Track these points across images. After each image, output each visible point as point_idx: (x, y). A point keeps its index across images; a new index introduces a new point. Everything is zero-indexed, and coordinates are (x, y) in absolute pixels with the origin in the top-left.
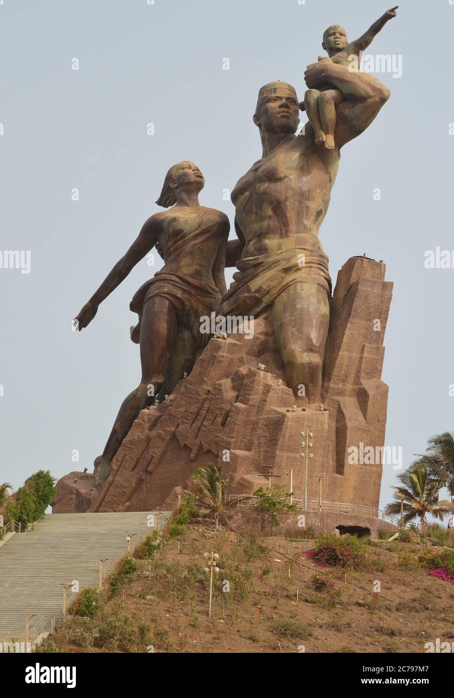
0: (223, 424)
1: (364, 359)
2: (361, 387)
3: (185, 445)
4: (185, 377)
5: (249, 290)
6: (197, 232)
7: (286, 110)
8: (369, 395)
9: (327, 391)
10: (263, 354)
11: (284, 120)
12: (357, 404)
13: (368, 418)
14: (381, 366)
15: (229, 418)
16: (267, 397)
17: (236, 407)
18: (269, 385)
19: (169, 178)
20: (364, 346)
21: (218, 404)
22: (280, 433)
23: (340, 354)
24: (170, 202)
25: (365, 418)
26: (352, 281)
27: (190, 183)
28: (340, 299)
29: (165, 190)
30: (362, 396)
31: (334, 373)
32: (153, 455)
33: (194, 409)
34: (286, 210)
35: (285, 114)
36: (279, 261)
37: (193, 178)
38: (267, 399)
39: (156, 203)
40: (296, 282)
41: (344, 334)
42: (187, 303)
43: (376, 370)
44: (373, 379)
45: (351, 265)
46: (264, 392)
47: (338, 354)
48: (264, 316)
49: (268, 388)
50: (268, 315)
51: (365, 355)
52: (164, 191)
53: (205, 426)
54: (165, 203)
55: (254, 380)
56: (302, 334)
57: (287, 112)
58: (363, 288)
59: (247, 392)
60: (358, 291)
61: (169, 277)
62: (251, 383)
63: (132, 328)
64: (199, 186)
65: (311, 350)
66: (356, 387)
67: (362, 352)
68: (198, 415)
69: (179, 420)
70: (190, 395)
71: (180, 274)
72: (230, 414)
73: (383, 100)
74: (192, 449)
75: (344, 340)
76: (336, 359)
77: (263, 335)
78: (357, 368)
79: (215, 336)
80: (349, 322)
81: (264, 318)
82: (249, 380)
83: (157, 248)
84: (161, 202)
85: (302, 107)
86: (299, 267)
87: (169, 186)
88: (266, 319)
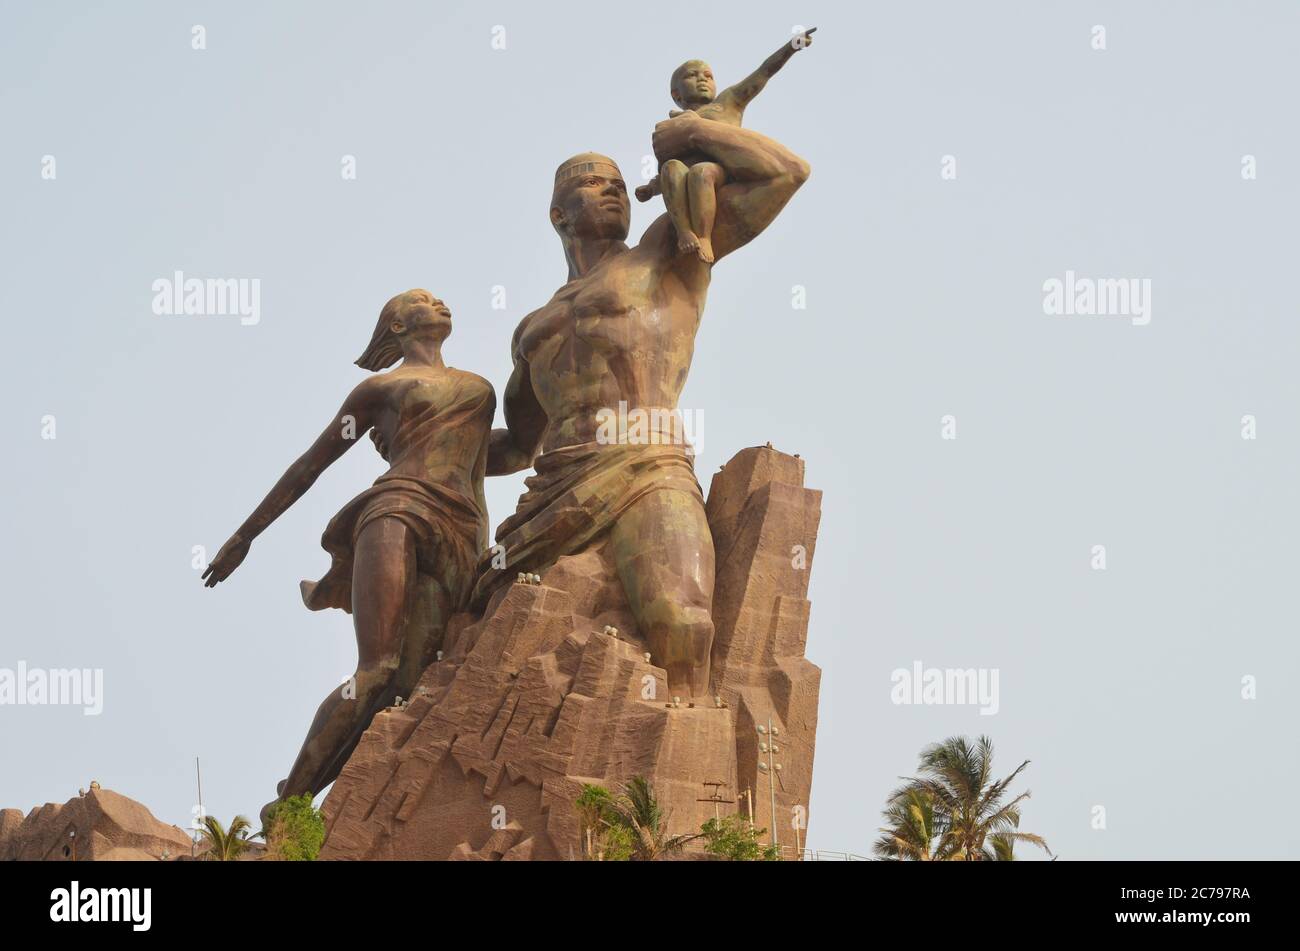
0: (549, 732)
1: (780, 621)
2: (776, 668)
3: (472, 771)
4: (439, 659)
5: (573, 502)
6: (454, 407)
7: (614, 198)
8: (791, 682)
9: (721, 676)
10: (600, 612)
11: (612, 215)
12: (770, 700)
13: (789, 722)
14: (805, 634)
15: (560, 721)
16: (627, 683)
17: (573, 701)
18: (630, 662)
19: (387, 316)
20: (779, 599)
21: (536, 697)
22: (658, 744)
23: (742, 610)
24: (385, 361)
25: (785, 723)
26: (752, 487)
27: (430, 326)
28: (730, 518)
29: (379, 340)
30: (779, 686)
31: (733, 645)
32: (408, 791)
33: (487, 706)
34: (633, 365)
35: (614, 206)
36: (623, 452)
37: (436, 318)
38: (629, 687)
39: (355, 362)
40: (657, 488)
41: (747, 576)
42: (438, 531)
43: (797, 643)
44: (792, 657)
45: (746, 461)
46: (621, 675)
47: (738, 612)
48: (597, 549)
49: (627, 669)
50: (604, 548)
51: (782, 614)
52: (376, 341)
53: (511, 736)
54: (374, 365)
55: (604, 654)
56: (681, 575)
57: (617, 203)
58: (777, 498)
59: (591, 675)
60: (770, 503)
61: (405, 484)
62: (598, 659)
63: (304, 585)
64: (444, 329)
65: (697, 603)
66: (766, 669)
67: (776, 609)
68: (496, 717)
69: (458, 728)
70: (477, 683)
71: (424, 479)
72: (562, 713)
73: (800, 181)
74: (486, 778)
75: (748, 587)
76: (735, 619)
77: (602, 580)
78: (769, 636)
79: (520, 580)
80: (755, 557)
81: (598, 552)
82: (594, 654)
83: (373, 437)
84: (368, 361)
85: (644, 194)
86: (659, 462)
87: (390, 330)
88: (601, 553)
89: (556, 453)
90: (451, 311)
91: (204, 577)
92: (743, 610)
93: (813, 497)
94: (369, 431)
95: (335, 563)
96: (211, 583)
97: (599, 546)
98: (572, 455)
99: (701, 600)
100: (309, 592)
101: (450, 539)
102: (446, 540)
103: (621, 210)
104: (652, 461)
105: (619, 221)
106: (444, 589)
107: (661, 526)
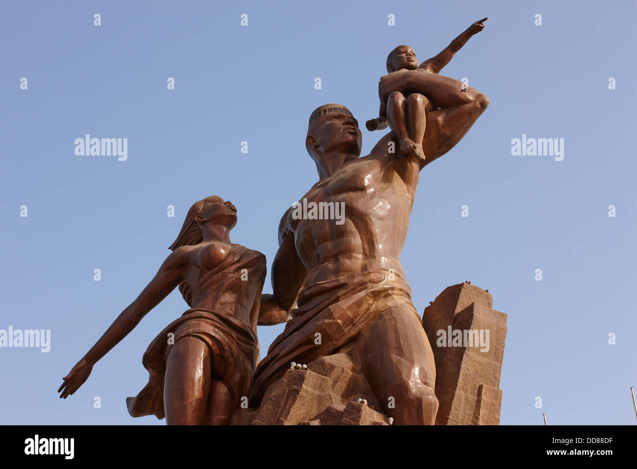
1: (482, 403)
5: (330, 315)
7: (352, 127)
10: (351, 395)
19: (192, 211)
20: (481, 387)
26: (459, 309)
31: (450, 417)
34: (371, 225)
35: (352, 131)
36: (366, 283)
37: (227, 212)
39: (169, 248)
40: (390, 307)
41: (459, 369)
42: (227, 348)
45: (452, 293)
47: (454, 394)
48: (347, 351)
51: (483, 397)
52: (184, 232)
55: (358, 416)
56: (413, 363)
57: (354, 129)
58: (478, 314)
60: (474, 318)
61: (205, 314)
63: (128, 400)
64: (231, 221)
65: (426, 383)
67: (479, 394)
71: (217, 311)
73: (483, 105)
76: (452, 399)
77: (351, 371)
78: (475, 414)
79: (292, 368)
80: (464, 354)
81: (347, 353)
82: (351, 417)
83: (181, 289)
84: (179, 244)
85: (372, 125)
86: (390, 292)
87: (194, 220)
88: (350, 354)
89: (316, 285)
90: (237, 208)
91: (59, 391)
92: (457, 391)
93: (503, 316)
95: (151, 379)
96: (64, 396)
97: (348, 350)
98: (327, 285)
99: (428, 381)
100: (133, 403)
101: (235, 355)
102: (232, 356)
103: (356, 134)
104: (386, 290)
105: (356, 141)
106: (231, 391)
107: (396, 331)
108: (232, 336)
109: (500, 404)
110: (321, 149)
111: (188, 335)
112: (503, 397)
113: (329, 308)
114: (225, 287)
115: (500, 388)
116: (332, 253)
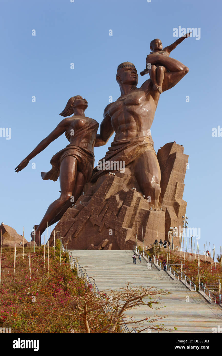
0: (117, 215)
1: (177, 189)
2: (175, 201)
3: (95, 225)
4: (83, 194)
6: (89, 128)
7: (135, 75)
8: (179, 205)
9: (162, 203)
11: (134, 79)
12: (174, 210)
13: (178, 216)
14: (183, 193)
15: (120, 212)
16: (139, 203)
17: (124, 207)
18: (140, 198)
19: (70, 102)
20: (177, 183)
21: (114, 206)
22: (147, 220)
24: (69, 114)
25: (177, 216)
26: (171, 153)
27: (82, 105)
28: (164, 161)
29: (67, 108)
30: (176, 206)
31: (165, 194)
32: (77, 229)
33: (100, 208)
34: (140, 119)
35: (135, 76)
36: (137, 142)
37: (84, 103)
39: (60, 114)
40: (146, 152)
41: (169, 177)
42: (84, 160)
43: (181, 196)
44: (179, 199)
45: (169, 146)
46: (137, 201)
47: (167, 186)
49: (139, 199)
50: (131, 167)
51: (177, 187)
53: (107, 216)
54: (65, 115)
55: (133, 195)
56: (153, 175)
58: (178, 156)
59: (129, 200)
60: (176, 158)
61: (76, 147)
62: (131, 196)
64: (86, 107)
66: (173, 201)
67: (176, 186)
68: (102, 210)
69: (91, 213)
70: (97, 201)
71: (80, 146)
72: (121, 210)
73: (186, 72)
74: (99, 227)
75: (170, 180)
76: (166, 188)
77: (131, 175)
78: (174, 193)
79: (110, 174)
80: (172, 172)
81: (129, 168)
82: (130, 195)
83: (66, 134)
84: (64, 114)
85: (142, 74)
86: (146, 145)
87: (71, 106)
88: (130, 168)
89: (119, 141)
91: (15, 170)
92: (168, 185)
93: (187, 156)
94: (65, 132)
95: (53, 168)
96: (17, 171)
97: (129, 166)
98: (123, 142)
99: (158, 182)
101: (87, 162)
102: (86, 163)
103: (136, 77)
104: (145, 144)
105: (136, 80)
106: (84, 176)
107: (147, 162)
108: (86, 156)
109: (183, 189)
110: (122, 82)
111: (69, 155)
112: (185, 187)
113: (123, 152)
114: (83, 136)
115: (184, 183)
116: (126, 129)
